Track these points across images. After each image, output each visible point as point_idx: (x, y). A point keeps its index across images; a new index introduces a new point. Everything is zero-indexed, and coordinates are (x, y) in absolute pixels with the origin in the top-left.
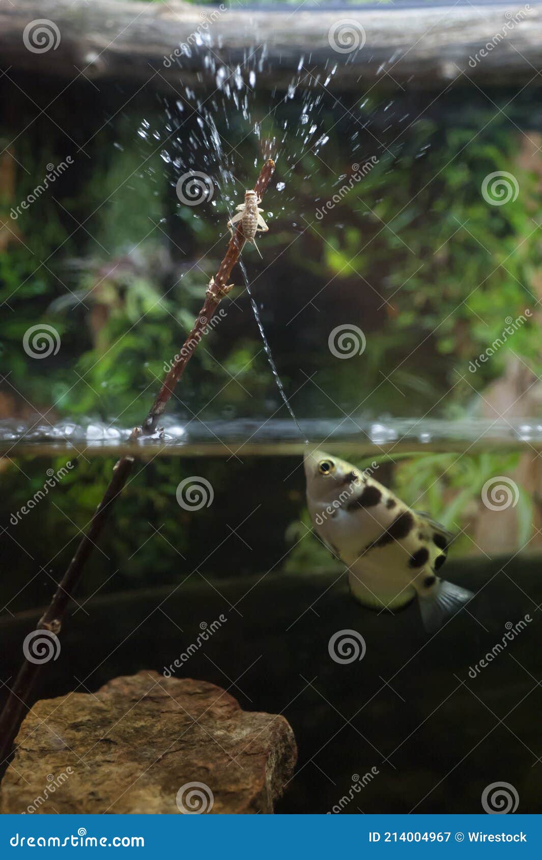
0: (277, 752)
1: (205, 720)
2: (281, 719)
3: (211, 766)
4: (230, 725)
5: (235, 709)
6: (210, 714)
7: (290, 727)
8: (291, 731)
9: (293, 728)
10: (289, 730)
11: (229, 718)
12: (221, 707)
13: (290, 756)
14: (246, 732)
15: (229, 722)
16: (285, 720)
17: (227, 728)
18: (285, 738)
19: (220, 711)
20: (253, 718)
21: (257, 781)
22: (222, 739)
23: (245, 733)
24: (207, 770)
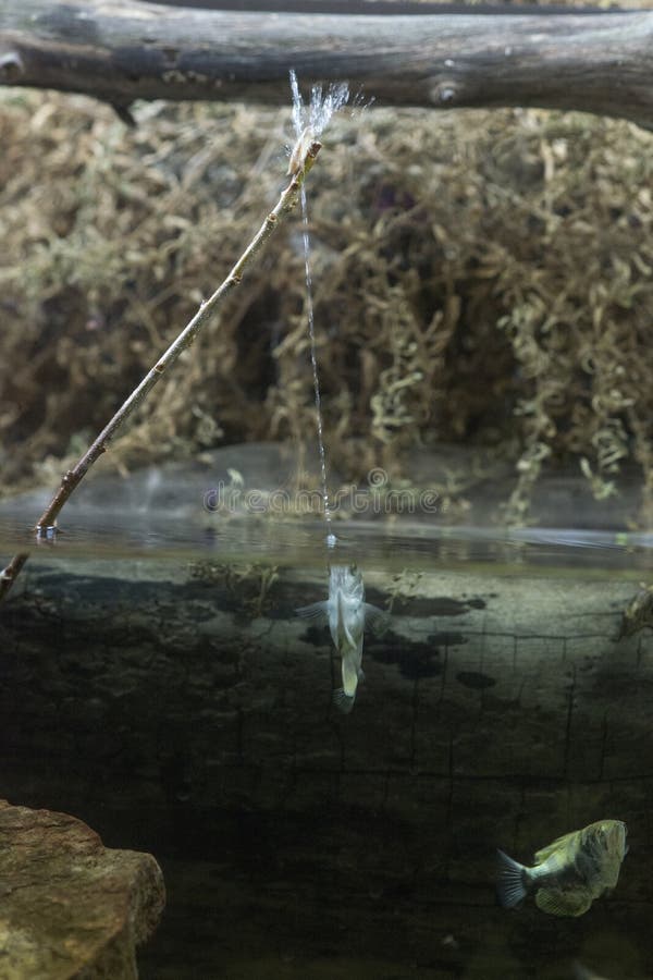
0: (142, 892)
1: (61, 855)
2: (150, 857)
3: (66, 902)
4: (90, 862)
5: (97, 845)
6: (68, 849)
7: (159, 868)
8: (160, 871)
9: (161, 868)
10: (157, 870)
11: (89, 855)
12: (81, 842)
13: (158, 900)
14: (109, 869)
15: (89, 858)
16: (153, 858)
17: (87, 865)
18: (152, 878)
19: (79, 847)
20: (117, 855)
21: (118, 920)
22: (80, 876)
23: (107, 870)
24: (62, 906)
